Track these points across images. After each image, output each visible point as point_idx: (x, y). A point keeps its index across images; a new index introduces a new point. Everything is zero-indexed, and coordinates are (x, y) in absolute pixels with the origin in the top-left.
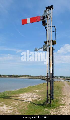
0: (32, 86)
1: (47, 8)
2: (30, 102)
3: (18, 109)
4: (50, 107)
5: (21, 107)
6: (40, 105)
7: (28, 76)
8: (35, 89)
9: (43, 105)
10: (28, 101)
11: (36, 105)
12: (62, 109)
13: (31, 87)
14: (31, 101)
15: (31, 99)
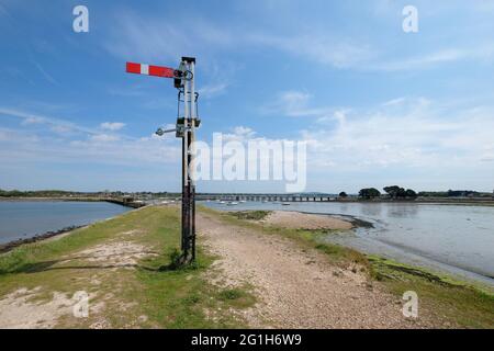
0: (101, 221)
1: (184, 59)
2: (135, 266)
3: (117, 295)
4: (194, 268)
5: (120, 285)
6: (163, 269)
7: (63, 193)
8: (115, 229)
9: (172, 267)
10: (129, 265)
11: (154, 273)
12: (222, 267)
13: (101, 224)
14: (134, 262)
15: (133, 257)
